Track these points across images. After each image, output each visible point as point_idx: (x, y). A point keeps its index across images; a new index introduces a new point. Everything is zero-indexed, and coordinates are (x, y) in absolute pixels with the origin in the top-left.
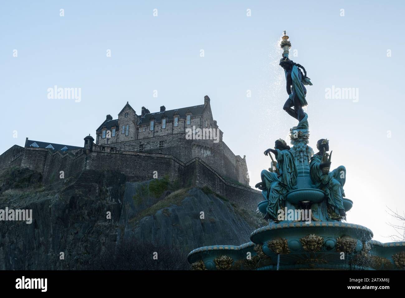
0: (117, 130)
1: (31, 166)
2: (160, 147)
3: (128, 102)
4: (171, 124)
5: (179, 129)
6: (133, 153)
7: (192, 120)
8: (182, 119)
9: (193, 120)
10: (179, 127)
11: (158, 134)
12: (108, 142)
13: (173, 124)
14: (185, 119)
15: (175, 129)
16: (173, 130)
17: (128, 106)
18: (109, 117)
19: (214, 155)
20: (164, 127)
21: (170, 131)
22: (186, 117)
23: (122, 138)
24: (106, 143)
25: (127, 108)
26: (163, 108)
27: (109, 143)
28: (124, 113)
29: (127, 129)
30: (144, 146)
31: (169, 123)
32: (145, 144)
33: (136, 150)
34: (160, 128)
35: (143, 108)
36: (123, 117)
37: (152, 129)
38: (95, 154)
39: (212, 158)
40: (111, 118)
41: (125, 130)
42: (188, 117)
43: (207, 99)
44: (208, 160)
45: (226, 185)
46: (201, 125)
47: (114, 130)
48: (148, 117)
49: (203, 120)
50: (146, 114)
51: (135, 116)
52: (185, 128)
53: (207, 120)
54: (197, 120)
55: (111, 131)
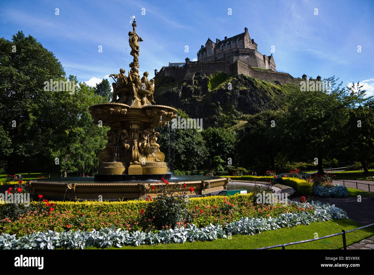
1: (169, 75)
2: (224, 57)
3: (209, 38)
4: (230, 45)
6: (207, 63)
8: (234, 42)
9: (240, 41)
10: (233, 46)
11: (224, 51)
13: (231, 45)
14: (236, 41)
16: (231, 47)
17: (209, 40)
18: (202, 46)
19: (250, 57)
20: (226, 47)
21: (229, 49)
22: (236, 40)
23: (208, 55)
24: (202, 59)
25: (209, 41)
26: (226, 38)
27: (203, 58)
28: (208, 44)
29: (210, 50)
30: (217, 58)
31: (229, 44)
32: (217, 56)
33: (213, 60)
35: (217, 39)
37: (221, 49)
38: (191, 66)
39: (250, 59)
40: (204, 47)
41: (209, 52)
42: (237, 40)
43: (246, 29)
44: (248, 60)
45: (254, 71)
46: (244, 43)
47: (205, 52)
48: (219, 43)
49: (245, 40)
50: (218, 42)
51: (213, 44)
52: (236, 45)
53: (247, 40)
54: (242, 41)
55: (203, 53)
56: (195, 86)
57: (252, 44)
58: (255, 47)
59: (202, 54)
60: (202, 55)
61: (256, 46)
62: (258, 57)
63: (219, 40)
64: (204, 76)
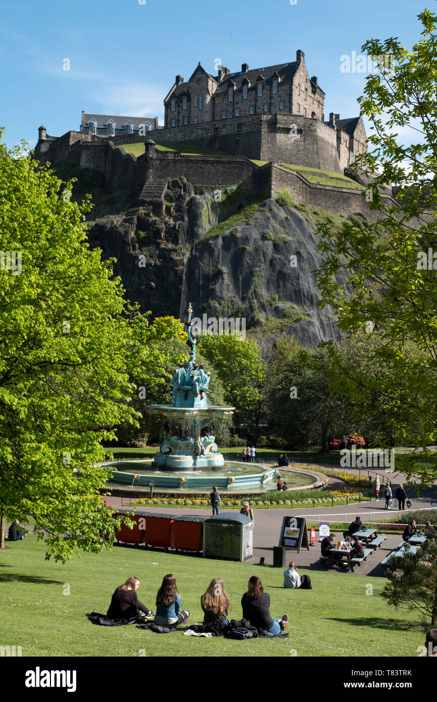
0: (189, 100)
1: (92, 165)
2: (238, 131)
3: (199, 63)
4: (254, 92)
5: (264, 100)
7: (280, 88)
8: (267, 86)
9: (282, 87)
10: (264, 97)
12: (178, 116)
13: (256, 93)
15: (260, 100)
16: (256, 101)
17: (200, 69)
18: (178, 78)
19: (304, 139)
22: (272, 83)
23: (196, 114)
25: (199, 72)
26: (244, 67)
28: (195, 79)
29: (201, 100)
30: (219, 130)
31: (252, 90)
32: (221, 127)
33: (210, 134)
34: (241, 99)
35: (220, 67)
36: (195, 84)
37: (231, 99)
38: (157, 162)
39: (302, 143)
40: (182, 79)
41: (198, 102)
42: (276, 83)
43: (300, 54)
44: (297, 146)
45: (310, 187)
46: (290, 95)
47: (185, 100)
48: (227, 81)
49: (294, 87)
50: (223, 75)
51: (210, 83)
52: (271, 98)
53: (299, 85)
54: (286, 87)
55: (182, 102)
56: (167, 219)
57: (312, 96)
58: (319, 102)
59: (179, 103)
60: (179, 106)
61: (321, 99)
62: (322, 140)
63: (226, 70)
64: (190, 195)
